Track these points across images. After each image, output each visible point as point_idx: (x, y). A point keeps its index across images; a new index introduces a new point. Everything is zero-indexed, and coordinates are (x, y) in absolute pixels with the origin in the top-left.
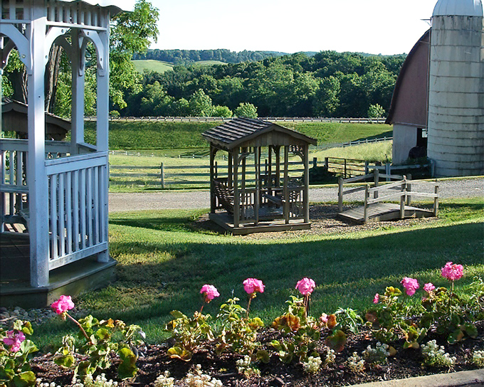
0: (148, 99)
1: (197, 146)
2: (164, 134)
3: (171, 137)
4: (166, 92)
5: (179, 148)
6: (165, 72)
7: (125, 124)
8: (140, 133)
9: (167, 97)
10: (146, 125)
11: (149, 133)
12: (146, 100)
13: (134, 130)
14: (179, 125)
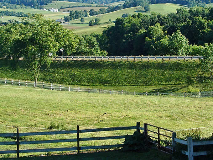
0: (151, 38)
1: (167, 83)
2: (139, 72)
3: (145, 75)
4: (166, 32)
5: (151, 85)
6: (169, 15)
7: (106, 64)
8: (119, 71)
9: (166, 36)
10: (125, 64)
11: (126, 71)
12: (149, 39)
13: (114, 69)
14: (153, 63)
